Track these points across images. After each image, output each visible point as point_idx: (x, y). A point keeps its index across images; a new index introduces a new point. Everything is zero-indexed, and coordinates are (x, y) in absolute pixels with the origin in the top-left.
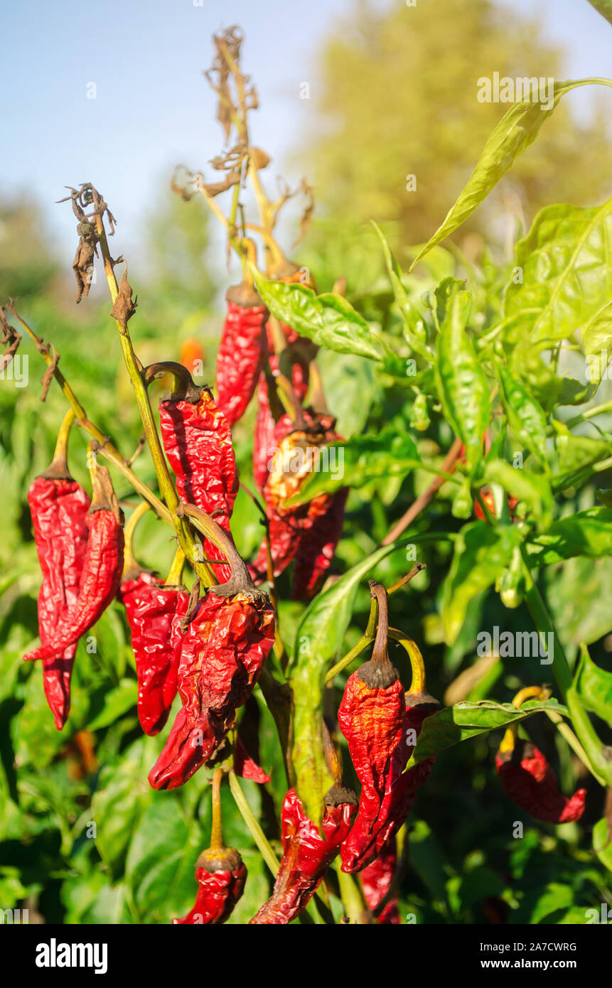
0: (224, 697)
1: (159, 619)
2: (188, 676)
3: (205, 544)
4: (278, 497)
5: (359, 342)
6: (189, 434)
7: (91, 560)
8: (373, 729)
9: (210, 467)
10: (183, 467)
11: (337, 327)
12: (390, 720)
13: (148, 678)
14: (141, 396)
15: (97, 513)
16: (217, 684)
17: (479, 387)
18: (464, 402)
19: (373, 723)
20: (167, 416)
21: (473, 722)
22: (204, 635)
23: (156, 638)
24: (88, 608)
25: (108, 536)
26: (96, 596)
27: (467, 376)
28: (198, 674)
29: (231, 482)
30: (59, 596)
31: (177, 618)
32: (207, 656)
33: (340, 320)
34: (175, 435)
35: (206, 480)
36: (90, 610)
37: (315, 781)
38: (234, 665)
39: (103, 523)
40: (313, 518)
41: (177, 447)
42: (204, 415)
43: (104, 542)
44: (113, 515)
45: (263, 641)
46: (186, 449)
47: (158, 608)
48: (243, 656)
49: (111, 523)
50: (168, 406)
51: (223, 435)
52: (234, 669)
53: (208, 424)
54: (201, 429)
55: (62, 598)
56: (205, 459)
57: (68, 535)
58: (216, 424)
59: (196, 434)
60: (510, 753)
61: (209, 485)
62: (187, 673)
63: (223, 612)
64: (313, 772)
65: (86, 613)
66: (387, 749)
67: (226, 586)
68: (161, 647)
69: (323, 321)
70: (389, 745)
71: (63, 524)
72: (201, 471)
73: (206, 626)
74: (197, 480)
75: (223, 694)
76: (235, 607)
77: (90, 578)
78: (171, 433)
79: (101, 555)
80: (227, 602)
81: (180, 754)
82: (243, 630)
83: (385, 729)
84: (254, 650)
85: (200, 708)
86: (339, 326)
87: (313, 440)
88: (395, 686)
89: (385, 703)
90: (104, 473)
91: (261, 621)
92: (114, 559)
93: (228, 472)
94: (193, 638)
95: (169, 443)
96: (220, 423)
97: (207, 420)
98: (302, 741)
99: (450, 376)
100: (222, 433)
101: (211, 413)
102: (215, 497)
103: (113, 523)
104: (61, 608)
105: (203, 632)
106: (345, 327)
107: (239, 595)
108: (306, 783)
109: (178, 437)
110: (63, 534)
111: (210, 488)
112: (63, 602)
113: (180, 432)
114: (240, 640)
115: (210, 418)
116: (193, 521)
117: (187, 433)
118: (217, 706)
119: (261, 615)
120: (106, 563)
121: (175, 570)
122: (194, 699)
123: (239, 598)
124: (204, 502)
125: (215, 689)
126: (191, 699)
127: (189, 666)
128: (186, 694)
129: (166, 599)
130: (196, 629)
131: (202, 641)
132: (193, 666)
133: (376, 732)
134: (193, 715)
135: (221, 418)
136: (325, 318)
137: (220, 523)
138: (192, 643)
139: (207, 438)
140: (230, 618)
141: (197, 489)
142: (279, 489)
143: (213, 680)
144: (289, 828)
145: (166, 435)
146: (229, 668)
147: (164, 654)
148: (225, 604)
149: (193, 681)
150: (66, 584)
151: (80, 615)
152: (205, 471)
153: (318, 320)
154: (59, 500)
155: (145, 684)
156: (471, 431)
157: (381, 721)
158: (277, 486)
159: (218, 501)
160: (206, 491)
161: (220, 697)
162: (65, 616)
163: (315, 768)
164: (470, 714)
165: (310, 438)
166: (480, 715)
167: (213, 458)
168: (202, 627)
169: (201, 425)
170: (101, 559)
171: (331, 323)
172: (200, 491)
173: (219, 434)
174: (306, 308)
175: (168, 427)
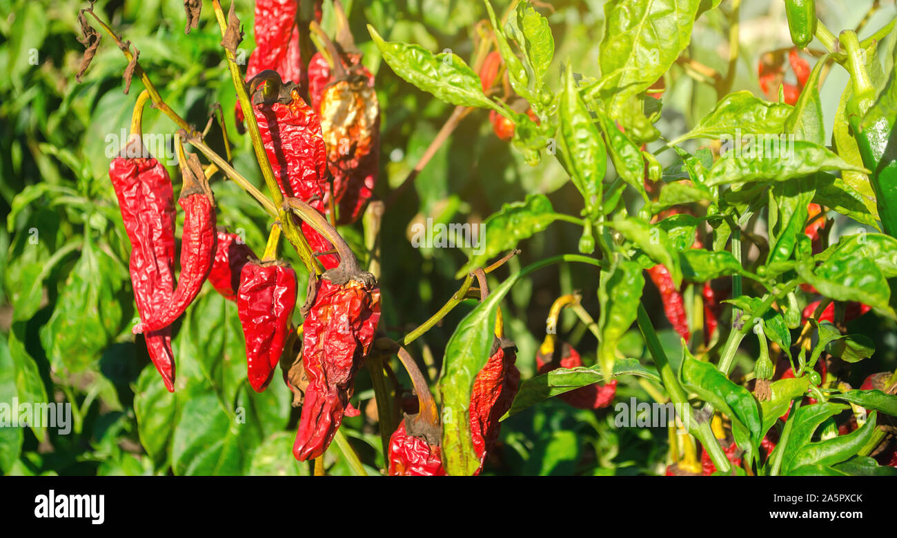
0: (348, 372)
1: (262, 293)
2: (313, 355)
3: (303, 225)
4: (330, 145)
5: (471, 91)
6: (283, 130)
7: (191, 241)
8: (479, 388)
9: (304, 159)
10: (279, 159)
11: (451, 79)
12: (495, 380)
13: (257, 346)
14: (247, 109)
15: (191, 197)
16: (340, 361)
17: (594, 142)
18: (582, 156)
19: (479, 384)
20: (260, 115)
21: (568, 383)
22: (323, 318)
23: (261, 310)
24: (191, 285)
25: (205, 218)
26: (198, 273)
27: (582, 134)
28: (321, 353)
29: (323, 170)
30: (151, 268)
31: (278, 289)
32: (330, 337)
33: (453, 73)
34: (269, 132)
35: (302, 171)
36: (194, 286)
37: (461, 461)
38: (353, 343)
39: (199, 207)
40: (358, 158)
41: (272, 142)
42: (297, 114)
43: (202, 224)
44: (207, 198)
45: (372, 316)
46: (281, 144)
47: (262, 283)
48: (359, 333)
49: (205, 205)
50: (263, 108)
51: (315, 130)
52: (354, 346)
53: (301, 121)
54: (293, 126)
55: (155, 269)
56: (299, 152)
57: (154, 210)
58: (307, 119)
59: (289, 130)
60: (551, 355)
61: (304, 175)
62: (312, 353)
63: (339, 298)
64: (460, 454)
65: (190, 289)
66: (490, 402)
67: (338, 273)
68: (267, 317)
69: (438, 74)
70: (492, 398)
71: (147, 200)
72: (296, 163)
73: (324, 310)
74: (293, 171)
75: (346, 370)
76: (351, 293)
77: (191, 257)
78: (266, 130)
79: (201, 236)
80: (342, 288)
81: (317, 428)
82: (359, 313)
83: (490, 387)
84: (367, 326)
85: (326, 383)
86: (453, 78)
87: (356, 88)
88: (499, 353)
89: (490, 368)
90: (194, 160)
91: (371, 301)
92: (211, 238)
93: (321, 162)
94: (314, 322)
95: (264, 139)
96: (310, 119)
97: (299, 118)
98: (450, 432)
99: (569, 135)
100: (313, 128)
101: (302, 111)
102: (309, 184)
103: (208, 206)
104: (155, 278)
105: (322, 316)
106: (458, 79)
107: (352, 281)
108: (454, 464)
109: (273, 134)
110: (149, 209)
111: (305, 178)
112: (156, 273)
113: (275, 130)
114: (356, 321)
115: (302, 116)
116: (296, 212)
117: (281, 129)
118: (343, 381)
119: (369, 294)
120: (205, 242)
121: (271, 246)
122: (321, 376)
123: (352, 284)
124: (300, 190)
125: (339, 366)
126: (319, 376)
127: (313, 347)
128: (314, 373)
129: (268, 275)
130: (316, 314)
131: (322, 325)
132: (316, 346)
133: (482, 391)
134: (323, 391)
135: (311, 115)
136: (439, 71)
137: (316, 207)
138: (313, 327)
139: (300, 133)
140: (348, 304)
141: (293, 179)
142: (330, 138)
143: (338, 358)
144: (398, 466)
145: (262, 132)
146: (350, 347)
147: (270, 323)
148: (340, 289)
149: (317, 359)
150: (157, 255)
151: (185, 291)
152: (300, 162)
153: (434, 73)
154: (140, 177)
155: (255, 351)
156: (588, 179)
157: (486, 381)
158: (328, 135)
159: (313, 188)
160: (302, 180)
161: (344, 373)
162: (159, 284)
163: (461, 452)
164: (565, 378)
165: (353, 86)
166: (575, 377)
167: (306, 151)
168: (321, 312)
169: (294, 122)
170: (200, 240)
171: (446, 75)
172: (296, 180)
173: (311, 130)
174: (423, 63)
175: (263, 125)
